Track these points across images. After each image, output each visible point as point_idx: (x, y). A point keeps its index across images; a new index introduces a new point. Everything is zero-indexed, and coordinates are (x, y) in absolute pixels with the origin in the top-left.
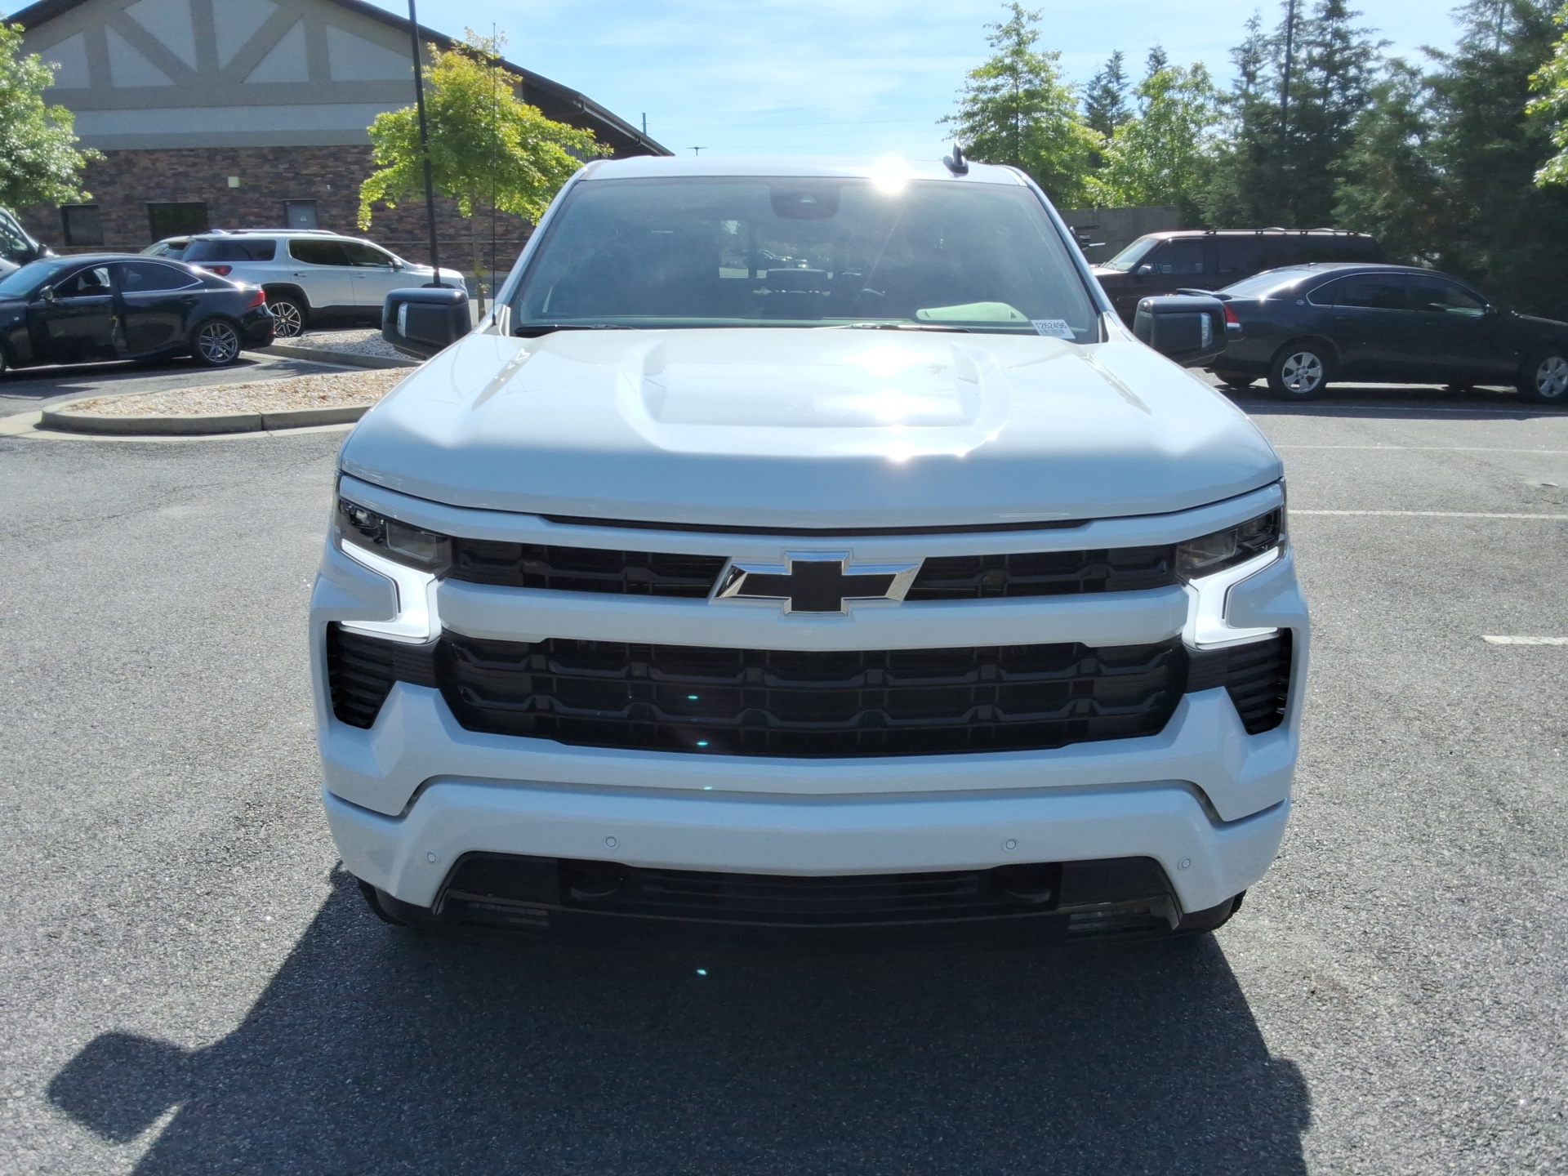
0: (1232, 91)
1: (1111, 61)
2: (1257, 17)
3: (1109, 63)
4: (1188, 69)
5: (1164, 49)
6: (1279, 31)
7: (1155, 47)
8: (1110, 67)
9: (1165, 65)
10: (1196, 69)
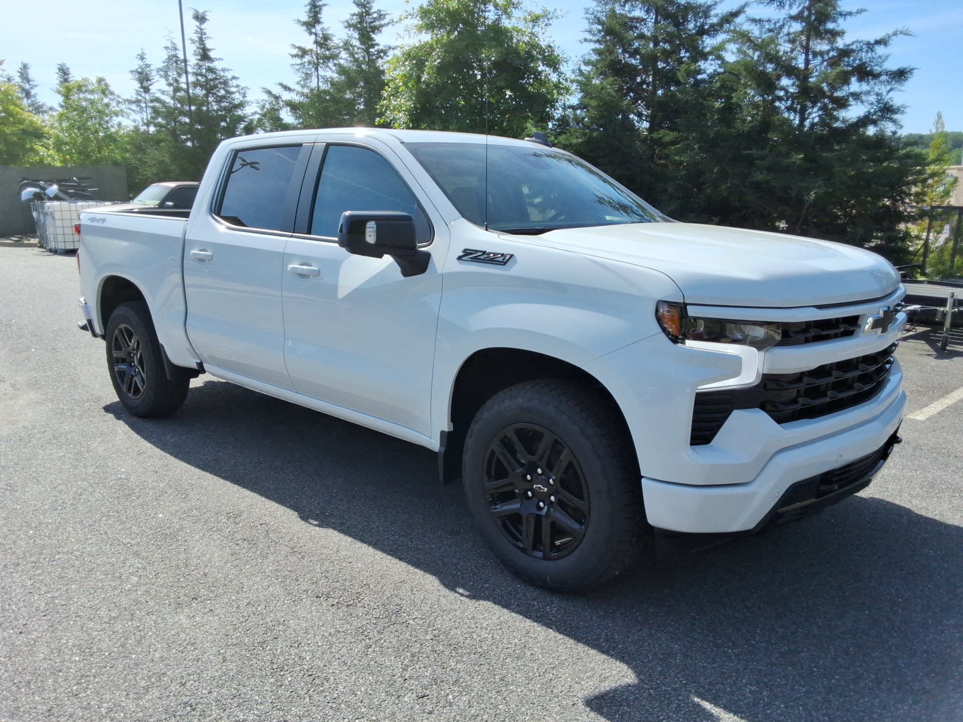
0: (136, 96)
1: (21, 69)
2: (143, 53)
3: (20, 70)
4: (94, 80)
5: (68, 65)
6: (166, 64)
7: (60, 63)
8: (21, 73)
9: (70, 76)
10: (100, 81)
